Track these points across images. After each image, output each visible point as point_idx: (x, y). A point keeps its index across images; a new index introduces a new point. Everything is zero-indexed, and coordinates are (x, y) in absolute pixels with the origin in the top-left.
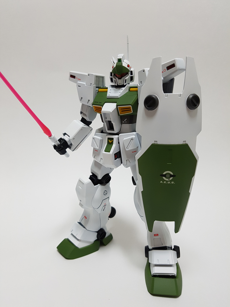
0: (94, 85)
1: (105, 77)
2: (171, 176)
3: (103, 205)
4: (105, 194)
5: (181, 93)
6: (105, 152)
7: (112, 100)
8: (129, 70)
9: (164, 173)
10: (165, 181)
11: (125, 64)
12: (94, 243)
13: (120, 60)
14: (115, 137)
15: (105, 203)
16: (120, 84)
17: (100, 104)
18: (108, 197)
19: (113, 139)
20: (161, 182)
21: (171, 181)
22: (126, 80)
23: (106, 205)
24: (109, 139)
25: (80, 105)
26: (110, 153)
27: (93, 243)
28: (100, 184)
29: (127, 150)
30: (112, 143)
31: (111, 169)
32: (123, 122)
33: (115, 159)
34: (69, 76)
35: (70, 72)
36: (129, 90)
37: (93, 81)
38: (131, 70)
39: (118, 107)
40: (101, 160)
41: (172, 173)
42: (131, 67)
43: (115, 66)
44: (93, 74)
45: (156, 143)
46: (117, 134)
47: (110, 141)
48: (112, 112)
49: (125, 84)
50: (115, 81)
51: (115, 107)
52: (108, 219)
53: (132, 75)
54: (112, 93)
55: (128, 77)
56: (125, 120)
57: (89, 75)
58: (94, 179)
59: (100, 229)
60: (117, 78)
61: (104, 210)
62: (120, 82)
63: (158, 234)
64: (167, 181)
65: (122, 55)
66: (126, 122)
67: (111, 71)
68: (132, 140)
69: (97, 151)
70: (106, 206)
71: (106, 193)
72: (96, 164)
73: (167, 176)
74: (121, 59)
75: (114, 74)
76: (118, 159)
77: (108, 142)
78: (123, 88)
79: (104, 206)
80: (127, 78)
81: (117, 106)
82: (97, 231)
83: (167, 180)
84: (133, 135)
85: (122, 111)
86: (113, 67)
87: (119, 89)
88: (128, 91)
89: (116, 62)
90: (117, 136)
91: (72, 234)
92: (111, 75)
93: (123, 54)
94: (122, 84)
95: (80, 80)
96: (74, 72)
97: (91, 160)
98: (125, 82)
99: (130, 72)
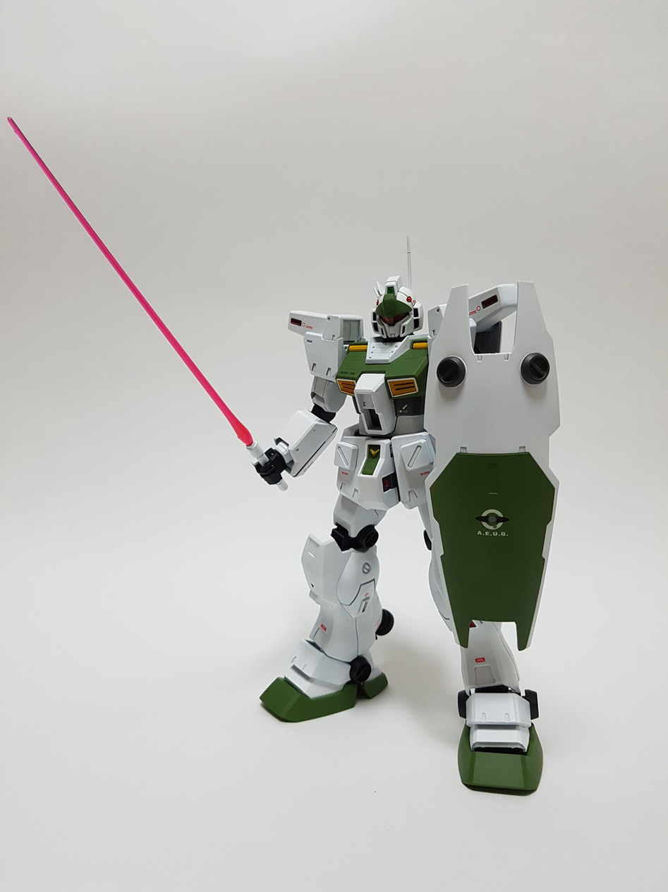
0: (340, 337)
1: (362, 320)
2: (499, 520)
3: (361, 597)
4: (366, 571)
5: (510, 353)
6: (363, 474)
7: (375, 368)
8: (411, 306)
9: (484, 514)
10: (488, 530)
11: (401, 297)
12: (343, 689)
13: (390, 290)
14: (384, 443)
15: (367, 594)
16: (393, 336)
17: (352, 376)
18: (374, 580)
19: (378, 447)
20: (479, 533)
21: (499, 531)
22: (404, 327)
23: (368, 598)
24: (370, 447)
25: (311, 378)
26: (373, 476)
27: (342, 687)
28: (354, 548)
29: (409, 469)
30: (377, 456)
31: (379, 514)
32: (401, 411)
33: (385, 491)
34: (288, 320)
35: (292, 312)
36: (412, 348)
37: (338, 332)
38: (415, 307)
39: (388, 381)
40: (356, 492)
41: (500, 515)
42: (414, 302)
43: (381, 301)
44: (337, 317)
45: (463, 451)
46: (388, 437)
47: (373, 452)
48: (377, 391)
49: (402, 336)
50: (382, 329)
51: (383, 381)
52: (376, 638)
53: (417, 316)
54: (376, 353)
55: (408, 322)
56: (404, 408)
57: (329, 318)
58: (341, 536)
59: (356, 656)
60: (385, 325)
61: (364, 611)
62: (392, 332)
63: (484, 659)
64: (491, 532)
65: (396, 278)
66: (406, 411)
67: (374, 310)
68: (419, 448)
69: (347, 474)
70: (369, 601)
71: (369, 568)
72: (345, 503)
73: (490, 519)
74: (393, 287)
75: (380, 317)
76: (390, 490)
77: (370, 454)
78: (399, 344)
79: (364, 600)
80: (406, 323)
81: (386, 379)
82: (350, 660)
83: (491, 528)
84: (421, 438)
85: (396, 390)
86: (378, 303)
87: (391, 345)
88: (408, 348)
89: (383, 292)
90: (387, 441)
91: (294, 668)
92: (375, 319)
93: (398, 277)
94: (397, 336)
95: (311, 328)
96: (299, 312)
97: (334, 494)
98: (403, 332)
99: (413, 312)
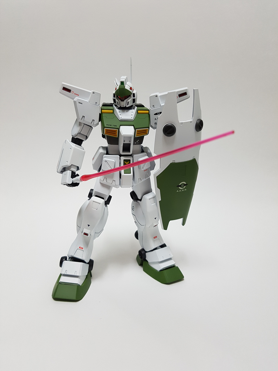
5: (192, 120)
7: (126, 123)
8: (132, 92)
9: (180, 184)
10: (180, 189)
11: (127, 87)
13: (122, 83)
16: (123, 106)
17: (115, 127)
20: (178, 191)
21: (184, 189)
22: (128, 102)
37: (99, 101)
38: (134, 92)
41: (185, 183)
42: (133, 90)
43: (118, 88)
45: (174, 162)
49: (127, 106)
50: (118, 102)
53: (135, 97)
56: (137, 142)
57: (93, 93)
60: (120, 100)
64: (181, 190)
65: (125, 77)
67: (114, 92)
73: (182, 186)
74: (123, 82)
75: (117, 96)
80: (129, 100)
81: (135, 129)
83: (182, 188)
86: (116, 89)
89: (119, 84)
92: (114, 97)
93: (126, 77)
94: (125, 106)
95: (78, 95)
98: (128, 104)
99: (132, 95)
